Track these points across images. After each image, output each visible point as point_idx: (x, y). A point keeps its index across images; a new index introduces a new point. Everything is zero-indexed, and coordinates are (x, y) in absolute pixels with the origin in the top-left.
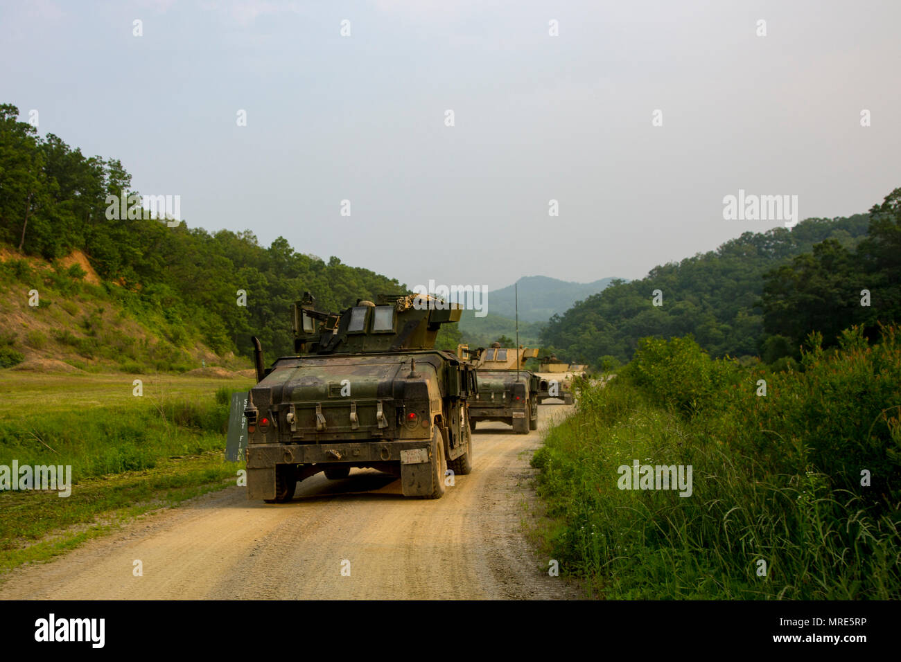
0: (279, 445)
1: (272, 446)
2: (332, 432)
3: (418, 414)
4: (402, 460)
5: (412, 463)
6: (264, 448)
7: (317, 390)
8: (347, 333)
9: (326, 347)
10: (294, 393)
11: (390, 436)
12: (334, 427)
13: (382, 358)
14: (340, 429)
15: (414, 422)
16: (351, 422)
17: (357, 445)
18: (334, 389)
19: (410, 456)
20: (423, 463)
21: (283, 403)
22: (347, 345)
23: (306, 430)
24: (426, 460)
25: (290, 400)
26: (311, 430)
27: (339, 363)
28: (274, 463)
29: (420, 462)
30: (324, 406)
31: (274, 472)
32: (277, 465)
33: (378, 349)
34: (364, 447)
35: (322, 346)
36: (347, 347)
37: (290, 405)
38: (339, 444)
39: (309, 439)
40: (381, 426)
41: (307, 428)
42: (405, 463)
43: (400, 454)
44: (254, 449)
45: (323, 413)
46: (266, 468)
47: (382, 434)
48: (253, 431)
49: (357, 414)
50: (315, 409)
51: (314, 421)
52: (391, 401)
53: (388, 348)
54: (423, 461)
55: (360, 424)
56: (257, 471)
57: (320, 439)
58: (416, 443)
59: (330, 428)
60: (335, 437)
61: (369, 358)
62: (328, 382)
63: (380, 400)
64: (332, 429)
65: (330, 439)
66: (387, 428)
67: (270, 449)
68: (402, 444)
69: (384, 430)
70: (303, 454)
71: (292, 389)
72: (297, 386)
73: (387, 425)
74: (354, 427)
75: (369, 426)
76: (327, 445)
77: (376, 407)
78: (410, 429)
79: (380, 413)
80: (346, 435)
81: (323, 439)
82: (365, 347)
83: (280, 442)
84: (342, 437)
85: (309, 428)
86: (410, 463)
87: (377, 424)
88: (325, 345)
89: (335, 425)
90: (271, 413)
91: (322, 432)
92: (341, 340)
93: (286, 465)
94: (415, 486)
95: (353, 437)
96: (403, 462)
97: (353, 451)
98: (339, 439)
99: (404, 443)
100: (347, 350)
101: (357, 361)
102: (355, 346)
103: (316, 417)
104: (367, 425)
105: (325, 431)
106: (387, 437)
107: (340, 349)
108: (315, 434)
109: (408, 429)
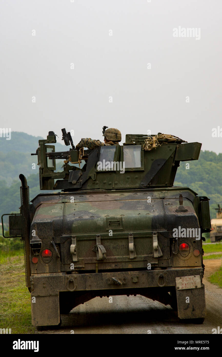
0: (61, 274)
1: (54, 275)
2: (111, 261)
3: (190, 244)
4: (177, 286)
5: (187, 288)
6: (48, 278)
7: (95, 223)
8: (96, 171)
9: (75, 184)
10: (74, 226)
11: (164, 265)
12: (112, 257)
13: (139, 194)
14: (118, 258)
15: (186, 251)
16: (128, 252)
17: (136, 273)
18: (110, 222)
19: (185, 282)
20: (196, 288)
21: (64, 236)
22: (97, 182)
23: (86, 260)
24: (199, 286)
25: (71, 233)
26: (91, 260)
27: (100, 199)
28: (58, 291)
29: (194, 287)
30: (102, 238)
31: (57, 299)
32: (60, 293)
33: (128, 186)
34: (143, 275)
35: (71, 183)
36: (97, 184)
37: (71, 237)
38: (119, 273)
39: (89, 268)
40: (156, 255)
41: (87, 258)
42: (180, 288)
43: (175, 281)
44: (38, 278)
45: (102, 244)
46: (50, 296)
47: (157, 263)
48: (36, 262)
49: (134, 245)
50: (95, 240)
51: (96, 251)
52: (165, 232)
53: (137, 185)
54: (196, 287)
55: (137, 254)
56: (42, 299)
57: (100, 269)
58: (189, 271)
59: (109, 257)
60: (113, 266)
61: (126, 194)
62: (103, 216)
63: (154, 232)
64: (111, 259)
65: (109, 268)
66: (161, 257)
67: (54, 278)
68: (177, 271)
69: (159, 258)
70: (85, 282)
71: (72, 222)
72: (76, 220)
73: (162, 254)
74: (132, 256)
75: (145, 255)
76: (108, 273)
77: (151, 238)
78: (183, 258)
79: (155, 244)
80: (123, 264)
81: (102, 268)
82: (115, 184)
83: (61, 272)
84: (120, 266)
85: (90, 258)
86: (184, 288)
87: (152, 253)
88: (74, 182)
89: (114, 256)
90: (54, 245)
91: (101, 261)
92: (90, 178)
93: (69, 292)
94: (190, 309)
95: (130, 266)
96: (178, 288)
97: (132, 278)
98: (117, 268)
99: (179, 270)
100: (97, 186)
101: (117, 197)
102: (105, 183)
103: (96, 247)
104: (143, 254)
105: (105, 261)
106: (162, 265)
107: (89, 186)
108: (95, 263)
109: (181, 258)
